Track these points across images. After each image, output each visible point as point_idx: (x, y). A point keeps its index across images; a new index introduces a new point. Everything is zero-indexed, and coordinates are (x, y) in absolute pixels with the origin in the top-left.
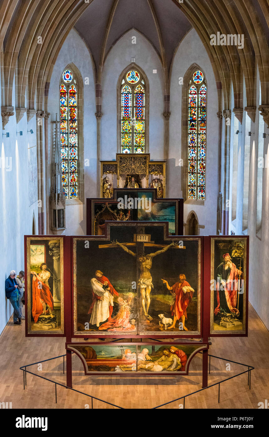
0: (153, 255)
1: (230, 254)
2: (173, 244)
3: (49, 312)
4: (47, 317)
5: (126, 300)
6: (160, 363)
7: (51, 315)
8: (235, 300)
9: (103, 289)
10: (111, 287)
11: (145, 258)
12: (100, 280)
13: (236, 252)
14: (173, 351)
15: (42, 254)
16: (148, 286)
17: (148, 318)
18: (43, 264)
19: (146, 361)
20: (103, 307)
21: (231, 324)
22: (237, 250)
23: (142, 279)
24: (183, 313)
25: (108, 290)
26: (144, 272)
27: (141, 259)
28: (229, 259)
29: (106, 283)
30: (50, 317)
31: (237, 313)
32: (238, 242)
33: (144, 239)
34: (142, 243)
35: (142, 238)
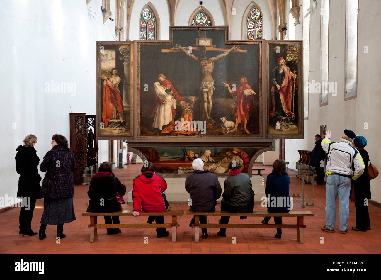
0: (215, 59)
1: (285, 58)
2: (234, 48)
3: (119, 117)
4: (117, 121)
5: (188, 104)
6: (222, 165)
7: (121, 119)
8: (290, 104)
9: (166, 93)
10: (173, 91)
11: (207, 62)
12: (162, 84)
13: (290, 56)
14: (235, 152)
15: (112, 59)
16: (210, 90)
17: (211, 121)
18: (113, 69)
19: (208, 162)
20: (166, 110)
21: (286, 127)
22: (291, 54)
23: (204, 83)
24: (245, 116)
25: (171, 94)
26: (206, 75)
27: (203, 63)
28: (283, 63)
29: (169, 87)
30: (120, 122)
31: (292, 117)
32: (292, 46)
33: (206, 43)
34: (204, 47)
35: (204, 42)
